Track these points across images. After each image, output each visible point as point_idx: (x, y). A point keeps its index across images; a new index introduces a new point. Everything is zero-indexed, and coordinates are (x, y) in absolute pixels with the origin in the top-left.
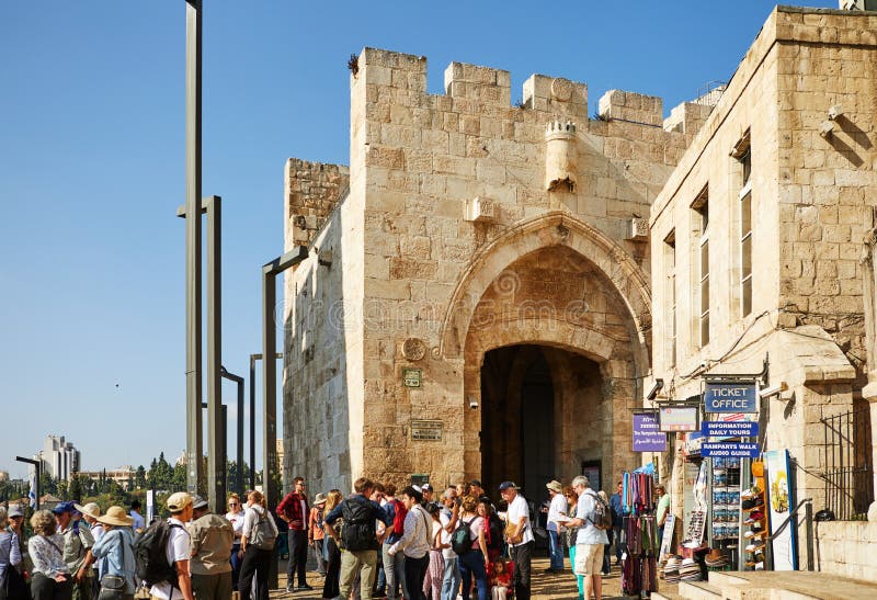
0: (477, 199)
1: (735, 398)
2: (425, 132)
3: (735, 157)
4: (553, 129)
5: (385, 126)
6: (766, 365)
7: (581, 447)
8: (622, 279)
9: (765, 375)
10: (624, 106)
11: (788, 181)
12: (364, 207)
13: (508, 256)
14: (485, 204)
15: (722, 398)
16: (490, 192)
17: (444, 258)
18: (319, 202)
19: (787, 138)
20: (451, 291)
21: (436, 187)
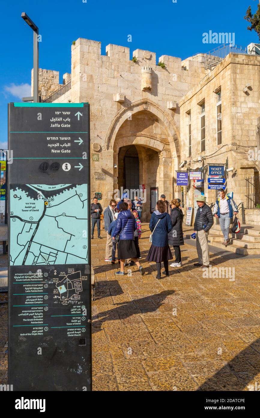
0: (118, 94)
1: (218, 171)
2: (100, 69)
3: (215, 93)
4: (144, 69)
5: (86, 66)
6: (227, 161)
7: (150, 182)
8: (167, 123)
9: (227, 164)
10: (168, 61)
11: (234, 106)
12: (79, 95)
13: (129, 115)
14: (121, 95)
15: (214, 171)
16: (123, 91)
17: (107, 114)
18: (46, 85)
19: (234, 93)
20: (109, 127)
21: (103, 89)
